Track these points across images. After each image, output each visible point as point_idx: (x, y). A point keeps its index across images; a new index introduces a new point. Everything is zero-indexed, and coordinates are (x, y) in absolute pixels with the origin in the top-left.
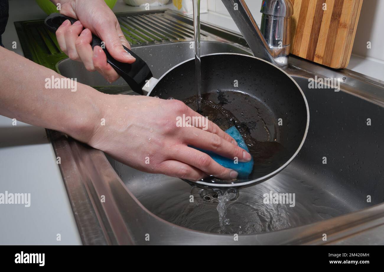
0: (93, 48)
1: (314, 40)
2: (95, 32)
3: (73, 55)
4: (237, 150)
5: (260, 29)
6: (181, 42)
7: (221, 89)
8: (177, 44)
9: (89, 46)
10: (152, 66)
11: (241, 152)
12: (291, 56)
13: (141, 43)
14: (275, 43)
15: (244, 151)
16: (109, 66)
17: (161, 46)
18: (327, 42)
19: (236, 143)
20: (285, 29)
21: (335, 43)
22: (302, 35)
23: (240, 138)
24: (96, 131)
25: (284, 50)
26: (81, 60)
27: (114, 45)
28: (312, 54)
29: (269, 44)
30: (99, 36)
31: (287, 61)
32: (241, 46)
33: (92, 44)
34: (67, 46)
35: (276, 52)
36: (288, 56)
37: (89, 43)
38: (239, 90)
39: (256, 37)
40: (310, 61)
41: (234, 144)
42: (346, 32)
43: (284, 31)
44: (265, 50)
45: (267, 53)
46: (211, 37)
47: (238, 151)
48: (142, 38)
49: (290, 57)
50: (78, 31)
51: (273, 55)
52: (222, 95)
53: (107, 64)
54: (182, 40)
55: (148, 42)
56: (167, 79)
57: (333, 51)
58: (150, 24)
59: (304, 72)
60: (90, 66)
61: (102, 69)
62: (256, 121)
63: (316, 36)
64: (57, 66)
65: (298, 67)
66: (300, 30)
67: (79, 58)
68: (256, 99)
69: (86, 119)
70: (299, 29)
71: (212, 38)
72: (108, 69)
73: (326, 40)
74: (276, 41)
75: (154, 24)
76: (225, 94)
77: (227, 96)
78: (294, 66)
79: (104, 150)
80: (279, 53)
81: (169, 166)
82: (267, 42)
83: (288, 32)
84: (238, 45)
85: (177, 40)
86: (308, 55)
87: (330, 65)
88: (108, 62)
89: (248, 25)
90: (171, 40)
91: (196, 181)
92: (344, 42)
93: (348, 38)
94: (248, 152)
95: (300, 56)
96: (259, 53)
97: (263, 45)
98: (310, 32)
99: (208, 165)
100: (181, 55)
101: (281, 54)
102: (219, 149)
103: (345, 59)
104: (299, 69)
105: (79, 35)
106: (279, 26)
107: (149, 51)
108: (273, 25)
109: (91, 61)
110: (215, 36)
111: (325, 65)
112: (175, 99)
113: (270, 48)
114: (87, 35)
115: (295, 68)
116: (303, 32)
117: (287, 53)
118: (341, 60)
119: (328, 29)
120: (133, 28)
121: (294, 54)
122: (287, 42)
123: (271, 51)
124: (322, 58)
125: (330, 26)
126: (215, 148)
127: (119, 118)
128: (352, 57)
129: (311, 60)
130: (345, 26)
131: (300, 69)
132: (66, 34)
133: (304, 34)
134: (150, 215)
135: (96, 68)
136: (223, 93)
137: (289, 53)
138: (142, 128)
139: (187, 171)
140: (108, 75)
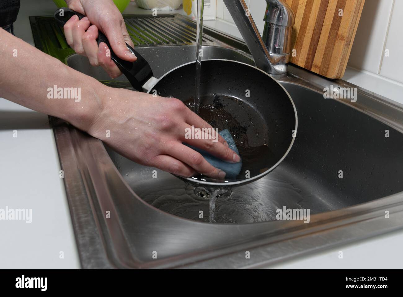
0: (98, 45)
1: (313, 51)
2: (101, 29)
3: (79, 49)
4: (228, 151)
5: (262, 37)
6: (187, 45)
7: (217, 94)
8: (184, 47)
9: (95, 42)
10: (158, 66)
11: (232, 154)
12: (290, 64)
13: (148, 44)
14: (275, 51)
15: (234, 153)
16: (113, 62)
17: (167, 47)
18: (324, 53)
19: (227, 144)
20: (286, 38)
21: (332, 54)
22: (302, 45)
23: (231, 140)
24: (96, 120)
25: (283, 58)
26: (86, 54)
27: (118, 42)
28: (310, 63)
29: (270, 51)
30: (105, 33)
31: (286, 69)
32: (244, 52)
33: (98, 40)
34: (73, 40)
35: (275, 59)
36: (287, 65)
37: (95, 39)
38: (234, 96)
39: (257, 43)
40: (307, 71)
41: (225, 145)
42: (343, 45)
43: (285, 40)
44: (265, 56)
45: (267, 60)
46: (217, 42)
47: (229, 153)
48: (150, 39)
49: (289, 66)
50: (85, 26)
51: (273, 62)
52: (218, 99)
53: (111, 61)
54: (189, 43)
55: (156, 43)
56: (167, 80)
57: (330, 62)
58: (159, 27)
59: (302, 80)
60: (94, 61)
61: (105, 65)
62: (248, 126)
63: (315, 46)
64: (66, 59)
65: (295, 75)
66: (301, 40)
67: (85, 53)
68: (249, 106)
69: (87, 108)
70: (299, 39)
71: (217, 44)
72: (111, 66)
73: (324, 51)
74: (277, 49)
75: (163, 27)
76: (220, 98)
77: (222, 100)
78: (293, 75)
79: (102, 139)
80: (278, 60)
81: (163, 161)
82: (268, 50)
83: (289, 42)
84: (241, 52)
85: (184, 43)
86: (306, 64)
87: (326, 75)
88: (111, 59)
89: (250, 31)
90: (178, 43)
91: (187, 177)
92: (340, 54)
93: (344, 51)
94: (238, 155)
95: (298, 65)
96: (259, 59)
97: (264, 52)
98: (310, 43)
99: (199, 164)
100: (187, 58)
101: (281, 61)
102: (211, 149)
103: (340, 70)
104: (296, 77)
105: (86, 31)
106: (280, 34)
107: (155, 52)
108: (275, 34)
109: (96, 57)
110: (221, 42)
111: (322, 75)
112: (174, 97)
113: (270, 55)
114: (93, 31)
115: (293, 76)
116: (303, 42)
117: (286, 61)
118: (336, 71)
119: (327, 40)
120: (143, 30)
121: (293, 62)
122: (287, 51)
123: (271, 58)
124: (319, 68)
125: (328, 38)
126: (208, 147)
127: (120, 110)
128: (347, 69)
129: (309, 69)
130: (342, 38)
131: (298, 77)
132: (74, 28)
133: (304, 44)
134: (139, 201)
135: (100, 64)
136: (219, 97)
137: (288, 61)
138: (141, 122)
139: (179, 167)
140: (111, 71)
